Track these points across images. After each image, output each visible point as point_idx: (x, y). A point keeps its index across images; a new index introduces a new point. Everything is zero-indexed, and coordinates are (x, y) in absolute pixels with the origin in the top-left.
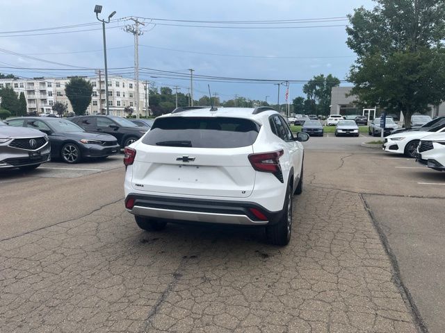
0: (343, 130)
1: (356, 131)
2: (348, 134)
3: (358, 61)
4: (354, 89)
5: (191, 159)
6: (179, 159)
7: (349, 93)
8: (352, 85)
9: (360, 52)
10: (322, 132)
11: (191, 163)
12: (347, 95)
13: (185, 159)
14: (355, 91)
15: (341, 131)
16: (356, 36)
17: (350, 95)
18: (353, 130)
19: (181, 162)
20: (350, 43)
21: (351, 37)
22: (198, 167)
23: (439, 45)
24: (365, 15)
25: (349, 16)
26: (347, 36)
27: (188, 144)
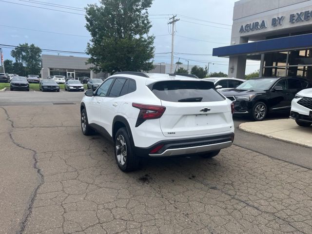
0: (74, 87)
1: (82, 88)
2: (77, 89)
3: (92, 41)
4: (89, 59)
5: (209, 110)
6: (202, 110)
7: (87, 62)
8: (90, 56)
9: (94, 35)
10: (59, 89)
11: (208, 112)
12: (86, 63)
13: (206, 110)
14: (91, 61)
15: (72, 88)
16: (91, 23)
17: (88, 63)
18: (80, 87)
19: (202, 113)
20: (88, 27)
21: (88, 23)
22: (207, 115)
23: (142, 38)
24: (97, 10)
25: (86, 9)
26: (86, 22)
27: (199, 100)
